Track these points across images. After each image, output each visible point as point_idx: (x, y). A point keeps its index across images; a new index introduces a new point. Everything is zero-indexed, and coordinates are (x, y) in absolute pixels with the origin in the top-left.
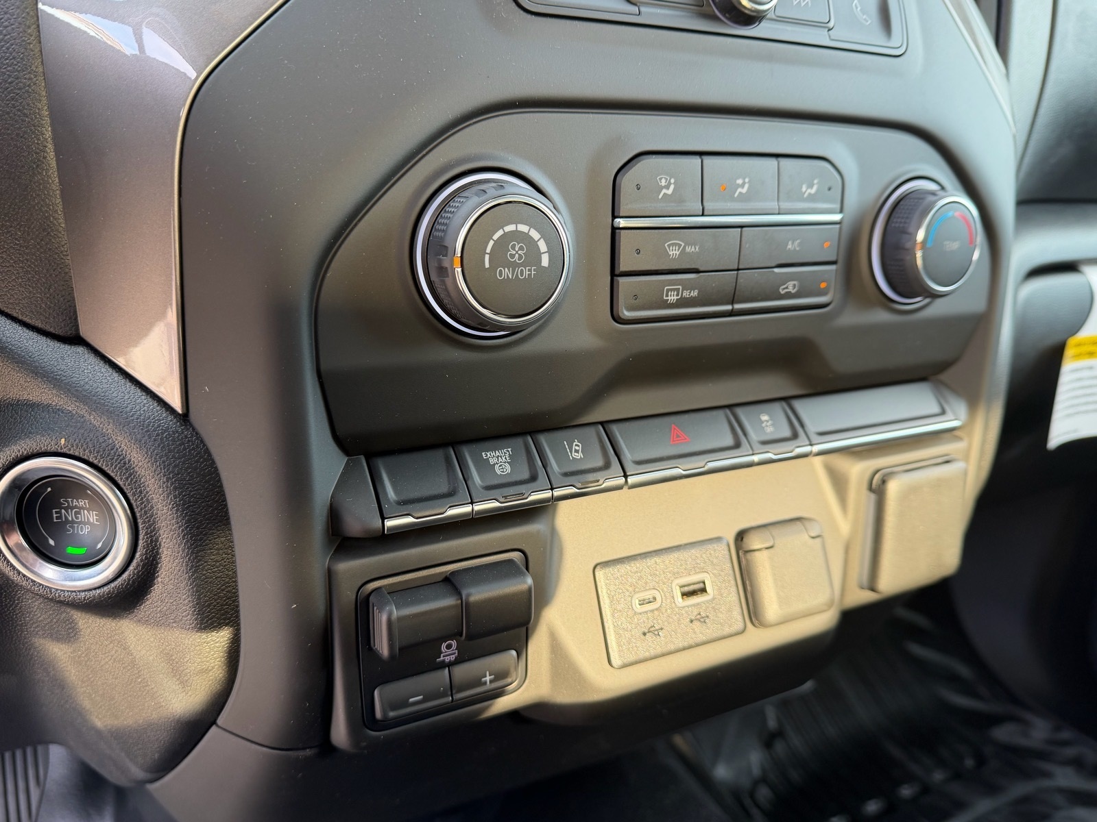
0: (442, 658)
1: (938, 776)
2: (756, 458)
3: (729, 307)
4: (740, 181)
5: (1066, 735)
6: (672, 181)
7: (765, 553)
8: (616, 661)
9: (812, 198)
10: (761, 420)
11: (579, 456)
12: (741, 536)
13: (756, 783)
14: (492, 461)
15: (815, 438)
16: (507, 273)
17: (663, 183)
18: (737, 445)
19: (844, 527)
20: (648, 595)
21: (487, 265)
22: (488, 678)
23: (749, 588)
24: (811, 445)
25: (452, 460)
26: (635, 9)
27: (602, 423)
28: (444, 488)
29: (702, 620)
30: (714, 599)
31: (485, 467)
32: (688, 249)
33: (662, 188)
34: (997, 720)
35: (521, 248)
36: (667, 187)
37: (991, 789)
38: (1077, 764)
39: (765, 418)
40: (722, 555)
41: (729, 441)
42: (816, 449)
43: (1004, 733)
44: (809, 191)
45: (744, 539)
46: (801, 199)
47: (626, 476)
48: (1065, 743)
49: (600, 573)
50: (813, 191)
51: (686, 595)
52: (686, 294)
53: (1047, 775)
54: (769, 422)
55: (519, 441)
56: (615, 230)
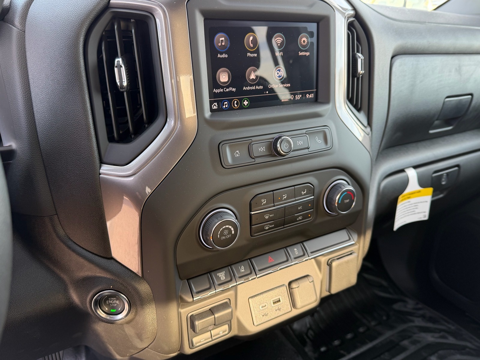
0: (209, 329)
1: (373, 323)
2: (293, 263)
3: (283, 227)
4: (284, 196)
5: (420, 306)
6: (265, 200)
7: (297, 289)
8: (255, 324)
9: (305, 194)
10: (294, 250)
11: (243, 271)
12: (290, 283)
13: (308, 329)
14: (220, 276)
15: (310, 254)
16: (224, 238)
17: (263, 201)
18: (287, 260)
19: (320, 276)
20: (264, 305)
21: (219, 237)
22: (221, 332)
23: (292, 299)
24: (309, 257)
25: (209, 277)
26: (253, 160)
27: (249, 259)
28: (208, 286)
29: (279, 310)
30: (282, 303)
31: (218, 278)
32: (271, 216)
33: (263, 202)
34: (396, 301)
35: (227, 231)
36: (264, 202)
37: (392, 328)
38: (423, 317)
39: (295, 250)
40: (284, 290)
41: (285, 259)
42: (310, 258)
43: (397, 306)
44: (304, 193)
45: (291, 285)
46: (302, 195)
47: (256, 275)
48: (419, 309)
49: (250, 300)
50: (305, 193)
51: (274, 303)
52: (271, 226)
53: (412, 321)
54: (296, 250)
55: (227, 268)
56: (251, 215)
